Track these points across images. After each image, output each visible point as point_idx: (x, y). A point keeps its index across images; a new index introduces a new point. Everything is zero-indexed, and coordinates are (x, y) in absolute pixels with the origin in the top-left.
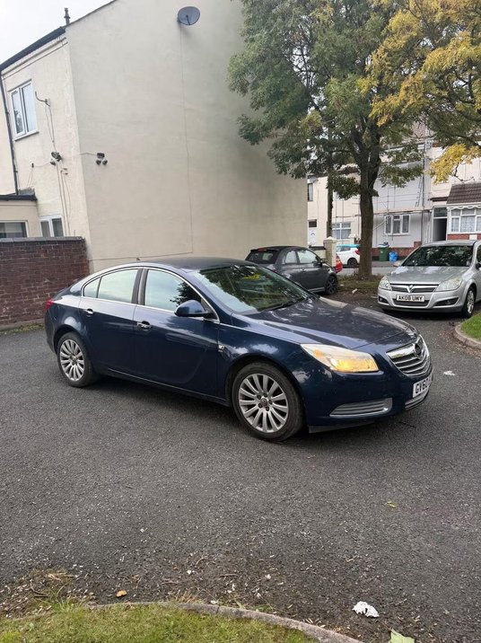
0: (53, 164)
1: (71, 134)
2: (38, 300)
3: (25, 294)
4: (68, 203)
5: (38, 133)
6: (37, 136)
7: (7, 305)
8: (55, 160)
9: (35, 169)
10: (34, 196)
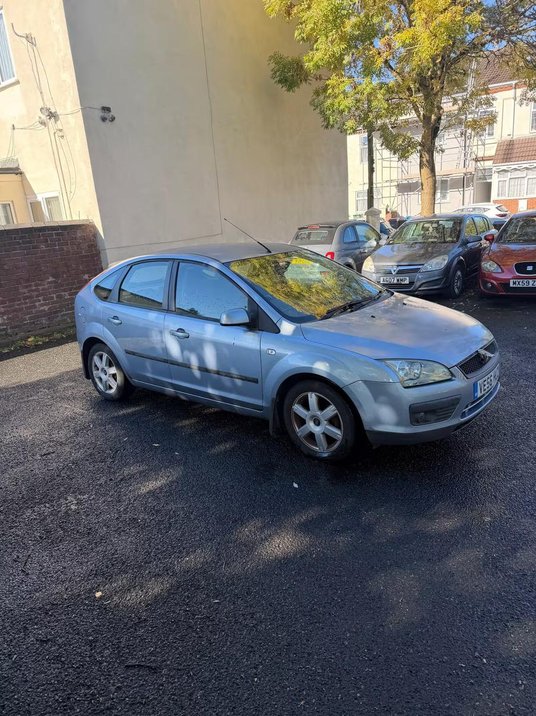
0: (43, 123)
1: (64, 81)
2: (42, 305)
3: (25, 299)
4: (65, 170)
5: (18, 82)
6: (17, 87)
8: (44, 117)
9: (16, 130)
10: (18, 168)
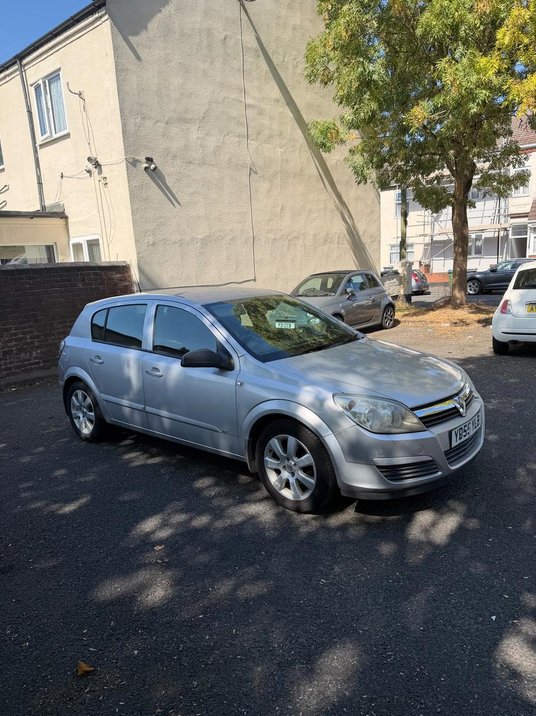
0: (89, 172)
4: (106, 215)
5: (67, 136)
6: (67, 141)
7: (38, 348)
9: (64, 179)
10: (63, 213)
